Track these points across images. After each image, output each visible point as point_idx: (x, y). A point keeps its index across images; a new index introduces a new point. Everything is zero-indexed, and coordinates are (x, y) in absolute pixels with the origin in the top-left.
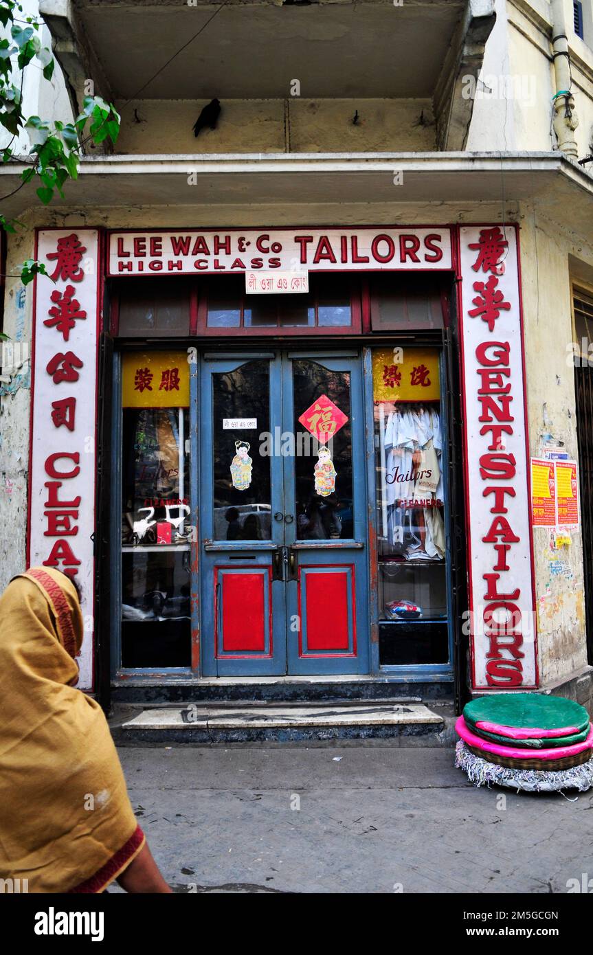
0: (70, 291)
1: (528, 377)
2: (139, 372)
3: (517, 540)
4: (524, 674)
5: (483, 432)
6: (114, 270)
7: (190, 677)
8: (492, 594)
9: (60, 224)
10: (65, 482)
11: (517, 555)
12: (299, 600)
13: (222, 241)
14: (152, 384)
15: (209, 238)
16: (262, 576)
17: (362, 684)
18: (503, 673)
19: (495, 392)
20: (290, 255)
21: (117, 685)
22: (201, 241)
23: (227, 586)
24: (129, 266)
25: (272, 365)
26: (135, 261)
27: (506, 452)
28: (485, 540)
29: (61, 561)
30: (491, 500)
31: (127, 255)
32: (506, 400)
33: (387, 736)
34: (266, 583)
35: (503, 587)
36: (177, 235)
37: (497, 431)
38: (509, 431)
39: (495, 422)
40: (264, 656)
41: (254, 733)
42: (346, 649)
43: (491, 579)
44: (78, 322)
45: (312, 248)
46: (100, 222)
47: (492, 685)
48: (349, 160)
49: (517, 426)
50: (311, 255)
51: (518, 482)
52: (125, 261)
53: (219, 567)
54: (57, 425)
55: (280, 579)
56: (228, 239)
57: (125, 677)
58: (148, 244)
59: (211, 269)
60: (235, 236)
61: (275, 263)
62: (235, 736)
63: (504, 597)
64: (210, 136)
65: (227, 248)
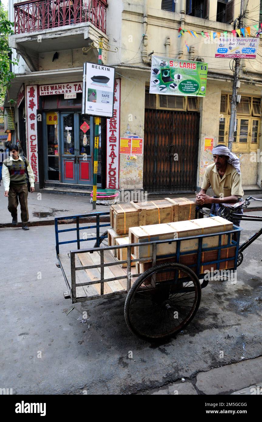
0: (33, 99)
1: (121, 118)
2: (49, 117)
3: (116, 157)
4: (116, 186)
5: (110, 131)
6: (41, 95)
7: (59, 182)
8: (110, 168)
9: (30, 84)
10: (34, 141)
11: (116, 160)
12: (80, 168)
13: (60, 86)
14: (52, 119)
15: (57, 85)
16: (73, 162)
17: (89, 186)
18: (112, 185)
19: (113, 122)
20: (73, 89)
21: (46, 183)
22: (56, 86)
23: (66, 164)
24: (43, 93)
25: (74, 115)
26: (44, 92)
27: (115, 136)
28: (110, 156)
29: (34, 157)
30: (111, 147)
31: (43, 91)
32: (115, 124)
33: (88, 196)
34: (73, 164)
35: (113, 167)
36: (51, 85)
37: (113, 131)
38: (116, 131)
39: (113, 129)
40: (73, 180)
41: (64, 192)
42: (88, 179)
43: (110, 165)
44: (34, 106)
45: (77, 87)
46: (37, 83)
47: (110, 188)
48: (74, 70)
49: (117, 130)
50: (77, 89)
51: (117, 143)
52: (42, 92)
53: (65, 160)
54: (32, 129)
55: (76, 163)
56: (61, 86)
57: (48, 181)
58: (46, 88)
59: (58, 93)
60: (62, 85)
61: (70, 91)
62: (61, 193)
63: (113, 169)
64: (57, 60)
65: (61, 88)
